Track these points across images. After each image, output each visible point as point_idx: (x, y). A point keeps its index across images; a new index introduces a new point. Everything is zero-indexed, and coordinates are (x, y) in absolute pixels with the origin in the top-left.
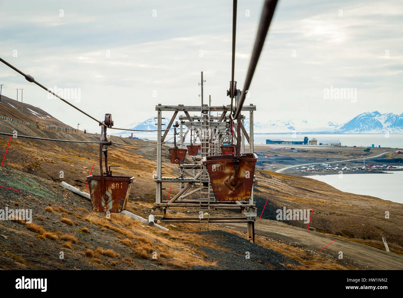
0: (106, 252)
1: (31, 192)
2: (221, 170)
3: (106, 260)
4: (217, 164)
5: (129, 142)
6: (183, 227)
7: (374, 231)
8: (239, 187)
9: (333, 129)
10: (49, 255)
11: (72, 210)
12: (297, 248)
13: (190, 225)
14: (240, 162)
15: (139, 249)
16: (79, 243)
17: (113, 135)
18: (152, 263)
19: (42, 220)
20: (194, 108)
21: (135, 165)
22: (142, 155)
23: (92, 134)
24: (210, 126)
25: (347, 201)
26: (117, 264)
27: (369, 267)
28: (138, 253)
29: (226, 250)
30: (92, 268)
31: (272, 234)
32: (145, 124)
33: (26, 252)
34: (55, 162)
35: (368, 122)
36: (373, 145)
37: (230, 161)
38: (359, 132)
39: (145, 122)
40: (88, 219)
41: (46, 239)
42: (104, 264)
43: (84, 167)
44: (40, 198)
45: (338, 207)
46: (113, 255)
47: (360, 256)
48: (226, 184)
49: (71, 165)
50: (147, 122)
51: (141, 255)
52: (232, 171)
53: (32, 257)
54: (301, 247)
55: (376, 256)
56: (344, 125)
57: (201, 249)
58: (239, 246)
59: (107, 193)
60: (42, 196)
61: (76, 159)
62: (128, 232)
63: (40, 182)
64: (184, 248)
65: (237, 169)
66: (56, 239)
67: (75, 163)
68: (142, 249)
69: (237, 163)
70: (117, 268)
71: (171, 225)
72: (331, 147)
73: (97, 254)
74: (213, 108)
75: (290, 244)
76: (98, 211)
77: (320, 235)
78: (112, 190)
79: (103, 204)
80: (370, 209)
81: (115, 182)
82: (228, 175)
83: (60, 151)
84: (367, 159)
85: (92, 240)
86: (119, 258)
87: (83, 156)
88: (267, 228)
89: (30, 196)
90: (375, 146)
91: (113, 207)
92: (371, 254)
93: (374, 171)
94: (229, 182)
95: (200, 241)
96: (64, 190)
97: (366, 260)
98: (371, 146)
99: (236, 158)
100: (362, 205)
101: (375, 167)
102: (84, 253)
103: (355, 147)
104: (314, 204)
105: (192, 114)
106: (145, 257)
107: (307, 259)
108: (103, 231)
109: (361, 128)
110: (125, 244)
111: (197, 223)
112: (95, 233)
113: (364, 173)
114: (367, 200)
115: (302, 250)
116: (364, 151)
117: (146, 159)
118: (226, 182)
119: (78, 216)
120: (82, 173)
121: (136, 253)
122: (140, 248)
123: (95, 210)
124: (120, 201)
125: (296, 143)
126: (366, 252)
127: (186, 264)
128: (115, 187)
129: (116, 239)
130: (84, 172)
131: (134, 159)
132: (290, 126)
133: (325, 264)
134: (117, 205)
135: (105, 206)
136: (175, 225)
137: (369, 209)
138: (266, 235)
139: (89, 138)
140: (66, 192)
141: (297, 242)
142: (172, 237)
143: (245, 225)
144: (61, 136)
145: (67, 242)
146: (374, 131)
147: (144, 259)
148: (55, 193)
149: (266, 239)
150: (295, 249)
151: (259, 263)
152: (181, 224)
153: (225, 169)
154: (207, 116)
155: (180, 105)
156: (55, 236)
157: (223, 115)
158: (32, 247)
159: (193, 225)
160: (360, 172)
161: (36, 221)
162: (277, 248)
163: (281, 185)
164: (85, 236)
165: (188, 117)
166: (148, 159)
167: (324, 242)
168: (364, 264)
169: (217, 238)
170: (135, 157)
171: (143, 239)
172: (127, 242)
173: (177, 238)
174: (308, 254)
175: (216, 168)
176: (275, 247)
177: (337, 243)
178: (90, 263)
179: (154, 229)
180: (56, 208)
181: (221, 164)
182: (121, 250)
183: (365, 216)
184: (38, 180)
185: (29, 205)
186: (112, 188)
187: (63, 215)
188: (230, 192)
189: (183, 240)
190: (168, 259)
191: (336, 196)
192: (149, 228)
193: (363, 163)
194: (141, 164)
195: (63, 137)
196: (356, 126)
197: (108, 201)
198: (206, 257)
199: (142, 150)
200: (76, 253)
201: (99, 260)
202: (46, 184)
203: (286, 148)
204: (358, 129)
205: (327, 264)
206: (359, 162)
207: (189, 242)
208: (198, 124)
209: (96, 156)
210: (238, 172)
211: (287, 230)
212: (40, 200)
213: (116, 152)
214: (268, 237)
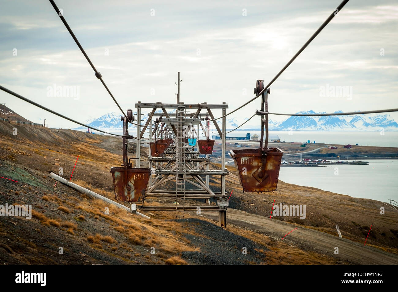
0: (104, 238)
1: (26, 182)
2: (249, 163)
3: (106, 245)
4: (245, 157)
5: (92, 136)
6: (160, 216)
7: (321, 219)
8: (265, 179)
9: (273, 126)
10: (56, 241)
11: (65, 199)
12: (262, 235)
13: (165, 213)
14: (268, 156)
15: (133, 236)
16: (79, 230)
17: (76, 130)
18: (145, 248)
19: (41, 208)
20: (171, 105)
21: (99, 157)
22: (104, 149)
23: (57, 129)
24: (186, 122)
25: (294, 192)
26: (117, 249)
27: (327, 252)
28: (132, 239)
29: (205, 237)
30: (95, 253)
31: (239, 222)
32: (100, 120)
33: (35, 238)
34: (29, 155)
35: (304, 120)
36: (309, 141)
37: (258, 154)
38: (295, 129)
39: (100, 119)
40: (81, 208)
41: (50, 225)
42: (105, 249)
43: (56, 159)
44: (35, 187)
45: (287, 197)
46: (111, 241)
47: (318, 242)
48: (253, 176)
49: (44, 158)
50: (102, 118)
51: (134, 241)
52: (260, 164)
53: (41, 242)
54: (266, 234)
55: (333, 242)
56: (283, 122)
57: (183, 235)
58: (214, 233)
59: (130, 184)
60: (36, 185)
61: (47, 152)
62: (117, 219)
63: (31, 173)
64: (168, 235)
65: (265, 162)
66: (59, 226)
67: (47, 156)
68: (135, 235)
69: (265, 157)
70: (117, 253)
71: (149, 213)
72: (271, 142)
73: (97, 240)
74: (189, 106)
75: (255, 231)
76: (121, 200)
77: (281, 223)
78: (135, 180)
79: (126, 194)
80: (315, 199)
81: (137, 173)
82: (256, 168)
83: (32, 145)
84: (304, 154)
85: (88, 227)
86: (116, 244)
87: (52, 149)
88: (232, 217)
89: (25, 186)
90: (310, 142)
91: (135, 197)
92: (329, 240)
93: (310, 164)
94: (256, 174)
95: (180, 228)
96: (53, 181)
97: (325, 246)
98: (307, 142)
99: (263, 152)
100: (307, 195)
101: (310, 160)
102: (86, 239)
103: (292, 142)
104: (266, 194)
105: (169, 111)
106: (138, 243)
107: (272, 245)
108: (96, 218)
109: (297, 126)
110: (118, 231)
111: (172, 212)
112: (90, 221)
113: (301, 166)
114: (311, 191)
115: (267, 237)
116: (301, 146)
117: (109, 152)
118: (254, 174)
119: (71, 205)
120: (54, 165)
121: (130, 239)
122: (132, 234)
123: (118, 199)
124: (141, 191)
125: (240, 139)
126: (323, 239)
127: (176, 249)
128: (137, 177)
129: (110, 226)
130: (56, 164)
131: (98, 152)
132: (233, 123)
133: (288, 250)
134: (139, 195)
135: (127, 196)
136: (153, 213)
137: (313, 199)
138: (233, 222)
139: (55, 132)
140: (55, 182)
141: (262, 229)
142: (154, 225)
143: (217, 214)
144: (30, 130)
145: (69, 229)
146: (309, 128)
147: (138, 244)
148: (45, 183)
149: (234, 226)
150: (260, 236)
151: (235, 248)
152: (158, 212)
153: (253, 162)
154: (183, 113)
155: (158, 103)
156: (57, 223)
157: (198, 112)
158: (40, 233)
159: (167, 213)
160: (297, 165)
161: (36, 208)
162: (244, 234)
163: (233, 177)
164: (82, 223)
165: (166, 114)
166: (110, 152)
167: (286, 229)
168: (323, 249)
169: (194, 225)
170: (98, 150)
171: (133, 226)
172: (120, 228)
173: (160, 226)
174: (272, 240)
175: (245, 161)
176: (242, 234)
177: (298, 231)
178: (93, 248)
179: (137, 217)
180: (51, 197)
181: (249, 157)
182: (116, 236)
183: (313, 205)
184: (29, 171)
185: (27, 194)
186: (134, 179)
187: (58, 204)
188: (257, 184)
189: (165, 227)
190: (158, 244)
191: (282, 187)
192: (133, 216)
193: (299, 157)
194: (104, 157)
195: (33, 132)
196: (293, 123)
197: (131, 191)
198: (189, 243)
199: (103, 144)
200: (79, 240)
201: (100, 245)
202: (36, 175)
203: (230, 143)
204: (295, 126)
205: (290, 250)
206: (296, 157)
207: (171, 229)
208: (175, 121)
209: (64, 149)
210: (265, 165)
211: (251, 218)
212: (35, 190)
213: (80, 146)
214: (235, 224)
